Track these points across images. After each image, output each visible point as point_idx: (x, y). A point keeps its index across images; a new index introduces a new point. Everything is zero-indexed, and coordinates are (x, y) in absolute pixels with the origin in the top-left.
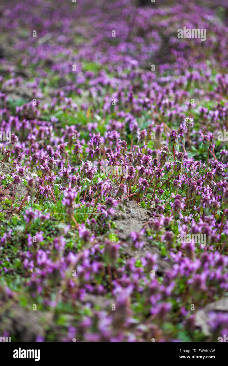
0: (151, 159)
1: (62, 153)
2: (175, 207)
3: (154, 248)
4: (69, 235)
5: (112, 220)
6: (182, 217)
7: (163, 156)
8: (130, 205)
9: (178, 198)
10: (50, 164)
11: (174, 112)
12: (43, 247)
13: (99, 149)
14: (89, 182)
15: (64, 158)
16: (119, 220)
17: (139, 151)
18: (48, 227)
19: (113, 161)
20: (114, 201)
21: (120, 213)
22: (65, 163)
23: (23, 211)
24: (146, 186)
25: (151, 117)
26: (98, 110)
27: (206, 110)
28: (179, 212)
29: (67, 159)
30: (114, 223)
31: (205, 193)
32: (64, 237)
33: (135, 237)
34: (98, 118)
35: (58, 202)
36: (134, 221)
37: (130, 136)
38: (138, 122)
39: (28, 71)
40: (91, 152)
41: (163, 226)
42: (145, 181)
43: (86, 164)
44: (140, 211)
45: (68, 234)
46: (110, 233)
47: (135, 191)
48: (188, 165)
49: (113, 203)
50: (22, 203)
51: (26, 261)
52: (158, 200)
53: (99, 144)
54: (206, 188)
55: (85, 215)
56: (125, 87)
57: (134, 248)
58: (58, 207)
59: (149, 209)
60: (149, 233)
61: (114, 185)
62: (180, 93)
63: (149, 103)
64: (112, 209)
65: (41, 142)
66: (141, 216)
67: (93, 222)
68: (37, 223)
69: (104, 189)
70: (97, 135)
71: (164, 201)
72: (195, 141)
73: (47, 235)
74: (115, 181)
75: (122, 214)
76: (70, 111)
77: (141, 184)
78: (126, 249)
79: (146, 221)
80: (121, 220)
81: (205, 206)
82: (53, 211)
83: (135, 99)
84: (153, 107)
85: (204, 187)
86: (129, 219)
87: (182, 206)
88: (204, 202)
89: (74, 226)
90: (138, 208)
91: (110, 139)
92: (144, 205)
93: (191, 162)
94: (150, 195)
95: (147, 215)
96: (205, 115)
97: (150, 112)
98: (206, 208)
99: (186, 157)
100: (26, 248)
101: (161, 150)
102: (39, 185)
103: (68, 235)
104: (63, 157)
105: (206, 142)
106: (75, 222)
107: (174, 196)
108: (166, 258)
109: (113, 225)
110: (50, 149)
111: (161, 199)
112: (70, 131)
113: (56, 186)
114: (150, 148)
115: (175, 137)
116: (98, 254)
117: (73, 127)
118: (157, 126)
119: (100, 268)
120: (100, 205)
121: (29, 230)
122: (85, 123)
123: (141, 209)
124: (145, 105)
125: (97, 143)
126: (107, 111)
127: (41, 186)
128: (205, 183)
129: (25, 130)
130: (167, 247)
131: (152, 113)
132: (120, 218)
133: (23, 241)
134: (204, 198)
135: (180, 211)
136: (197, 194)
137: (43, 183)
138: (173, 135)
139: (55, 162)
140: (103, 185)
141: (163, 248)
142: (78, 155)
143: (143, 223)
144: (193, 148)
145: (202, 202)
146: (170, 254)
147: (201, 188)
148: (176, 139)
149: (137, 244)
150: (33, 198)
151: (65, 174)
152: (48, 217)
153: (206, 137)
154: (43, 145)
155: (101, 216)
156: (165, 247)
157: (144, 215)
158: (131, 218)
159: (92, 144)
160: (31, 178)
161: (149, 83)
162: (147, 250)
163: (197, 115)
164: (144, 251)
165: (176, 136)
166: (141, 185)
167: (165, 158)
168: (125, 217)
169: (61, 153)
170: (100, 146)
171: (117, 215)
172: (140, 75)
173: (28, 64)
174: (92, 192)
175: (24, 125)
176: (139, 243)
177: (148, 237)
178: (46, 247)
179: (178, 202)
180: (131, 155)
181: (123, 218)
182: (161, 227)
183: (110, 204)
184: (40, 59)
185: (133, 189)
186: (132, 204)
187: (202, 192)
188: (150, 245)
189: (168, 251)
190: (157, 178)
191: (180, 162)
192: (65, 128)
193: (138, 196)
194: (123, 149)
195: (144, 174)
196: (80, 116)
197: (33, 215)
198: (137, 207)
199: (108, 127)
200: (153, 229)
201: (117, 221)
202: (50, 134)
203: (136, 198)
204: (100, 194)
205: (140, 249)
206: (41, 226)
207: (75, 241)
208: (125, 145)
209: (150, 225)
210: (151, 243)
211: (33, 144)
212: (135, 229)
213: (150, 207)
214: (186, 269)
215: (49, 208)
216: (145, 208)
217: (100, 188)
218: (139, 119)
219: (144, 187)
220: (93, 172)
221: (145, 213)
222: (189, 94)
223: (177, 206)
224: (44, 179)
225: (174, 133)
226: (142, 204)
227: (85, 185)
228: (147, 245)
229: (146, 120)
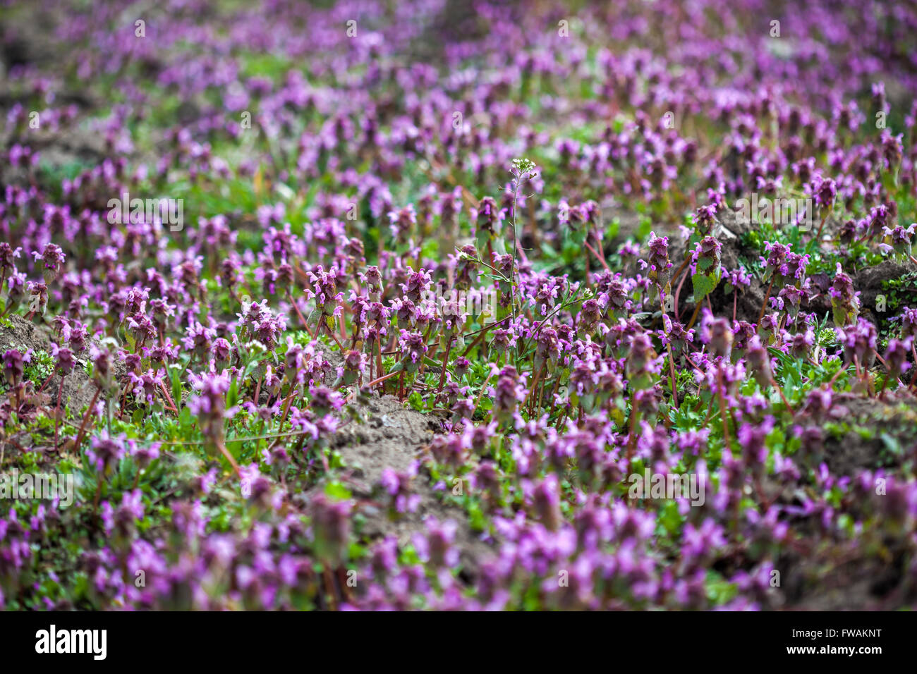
0: (428, 280)
1: (190, 287)
2: (501, 398)
3: (451, 512)
4: (218, 495)
5: (332, 448)
6: (521, 423)
7: (463, 272)
8: (381, 407)
9: (507, 375)
10: (158, 317)
11: (488, 159)
12: (148, 536)
13: (289, 266)
14: (262, 349)
15: (196, 300)
16: (352, 447)
17: (399, 265)
18: (160, 479)
19: (327, 291)
20: (334, 395)
21: (353, 429)
22: (198, 312)
23: (87, 444)
24: (419, 352)
25: (427, 178)
26: (285, 174)
27: (575, 146)
28: (514, 412)
29: (203, 302)
30: (337, 453)
31: (582, 356)
32: (204, 503)
33: (394, 482)
34: (286, 192)
35: (182, 413)
36: (394, 447)
37: (374, 232)
38: (394, 193)
39: (96, 92)
40: (268, 278)
41: (471, 452)
42: (415, 339)
43: (254, 308)
44: (407, 420)
45: (212, 494)
46: (329, 480)
47: (392, 368)
48: (532, 289)
49: (332, 401)
50: (84, 423)
51: (102, 574)
52: (456, 387)
53: (288, 255)
54: (584, 344)
55: (257, 441)
56: (355, 107)
57: (396, 516)
58: (183, 426)
59: (432, 414)
60: (435, 474)
61: (334, 358)
62: (503, 109)
63: (419, 138)
64: (329, 417)
65: (135, 265)
66: (413, 432)
67: (280, 455)
68: (128, 473)
69: (304, 366)
70: (281, 232)
71: (474, 389)
72: (550, 230)
73: (157, 504)
74: (336, 350)
75: (358, 431)
76: (208, 180)
77: (406, 348)
78: (373, 521)
79: (425, 445)
80: (357, 446)
81: (584, 391)
82: (170, 439)
83: (383, 136)
84: (431, 149)
85: (579, 342)
86: (379, 442)
87: (520, 393)
88: (579, 379)
89: (229, 471)
90: (402, 412)
91: (319, 241)
92: (420, 403)
93: (539, 281)
94: (433, 378)
95: (427, 429)
96: (573, 161)
97: (423, 165)
98: (586, 396)
99: (525, 271)
100: (101, 542)
101: (455, 256)
102: (129, 370)
103: (215, 499)
104: (192, 297)
105: (576, 226)
106: (233, 462)
107: (496, 371)
108: (486, 536)
109: (334, 461)
110: (155, 278)
111: (465, 384)
112: (210, 230)
113: (174, 368)
114: (430, 258)
115: (493, 218)
116: (299, 540)
117: (219, 222)
118: (443, 197)
119: (302, 575)
120: (297, 412)
121: (106, 493)
122: (252, 208)
123: (410, 414)
124: (408, 146)
125: (284, 252)
126: (309, 171)
127: (132, 374)
128: (581, 331)
129: (90, 239)
130: (486, 506)
131: (431, 168)
132: (354, 440)
133: (92, 524)
134: (579, 370)
135: (517, 410)
136: (562, 364)
137: (137, 365)
138: (485, 211)
139: (170, 310)
140: (300, 356)
141: (473, 507)
142: (232, 288)
143: (418, 449)
144: (548, 249)
145: (573, 381)
146: (494, 524)
147: (570, 345)
148: (496, 222)
149: (401, 501)
150: (111, 405)
151: (201, 340)
152: (155, 452)
153: (575, 211)
154: (138, 273)
155: (301, 441)
156: (480, 505)
157: (419, 428)
158: (383, 441)
159: (271, 258)
160: (103, 352)
161: (419, 93)
162: (431, 518)
163: (551, 163)
164: (423, 522)
165: (495, 214)
166: (406, 351)
167: (468, 277)
168: (368, 437)
169: (185, 288)
170: (291, 260)
171: (346, 435)
172: (393, 73)
173: (93, 74)
174: (273, 380)
175: (85, 225)
176: (408, 499)
177: (432, 484)
178: (155, 533)
179: (506, 383)
180: (373, 272)
181: (363, 440)
182: (465, 455)
183: (322, 404)
184: (126, 58)
185: (387, 364)
186: (386, 403)
187: (575, 356)
188: (441, 504)
189: (489, 518)
190: (449, 327)
191: (508, 280)
192: (197, 227)
193: (402, 382)
194: (352, 262)
195: (413, 320)
196: (236, 192)
197: (113, 450)
198: (400, 410)
199: (312, 212)
200: (444, 461)
201: (345, 449)
202: (155, 243)
203: (396, 389)
204: (295, 380)
205: (411, 517)
206: (140, 478)
207: (232, 511)
208: (358, 252)
209: (437, 452)
210: (440, 500)
211: (111, 272)
212: (397, 466)
213: (435, 407)
214: (539, 554)
215: (160, 431)
216: (423, 411)
217: (294, 364)
218: (397, 187)
219: (415, 353)
220: (273, 326)
221: (423, 424)
222: (530, 111)
223: (505, 395)
224: (141, 354)
225: (488, 206)
226: (413, 402)
227: (251, 360)
228: (431, 505)
229: (416, 188)
